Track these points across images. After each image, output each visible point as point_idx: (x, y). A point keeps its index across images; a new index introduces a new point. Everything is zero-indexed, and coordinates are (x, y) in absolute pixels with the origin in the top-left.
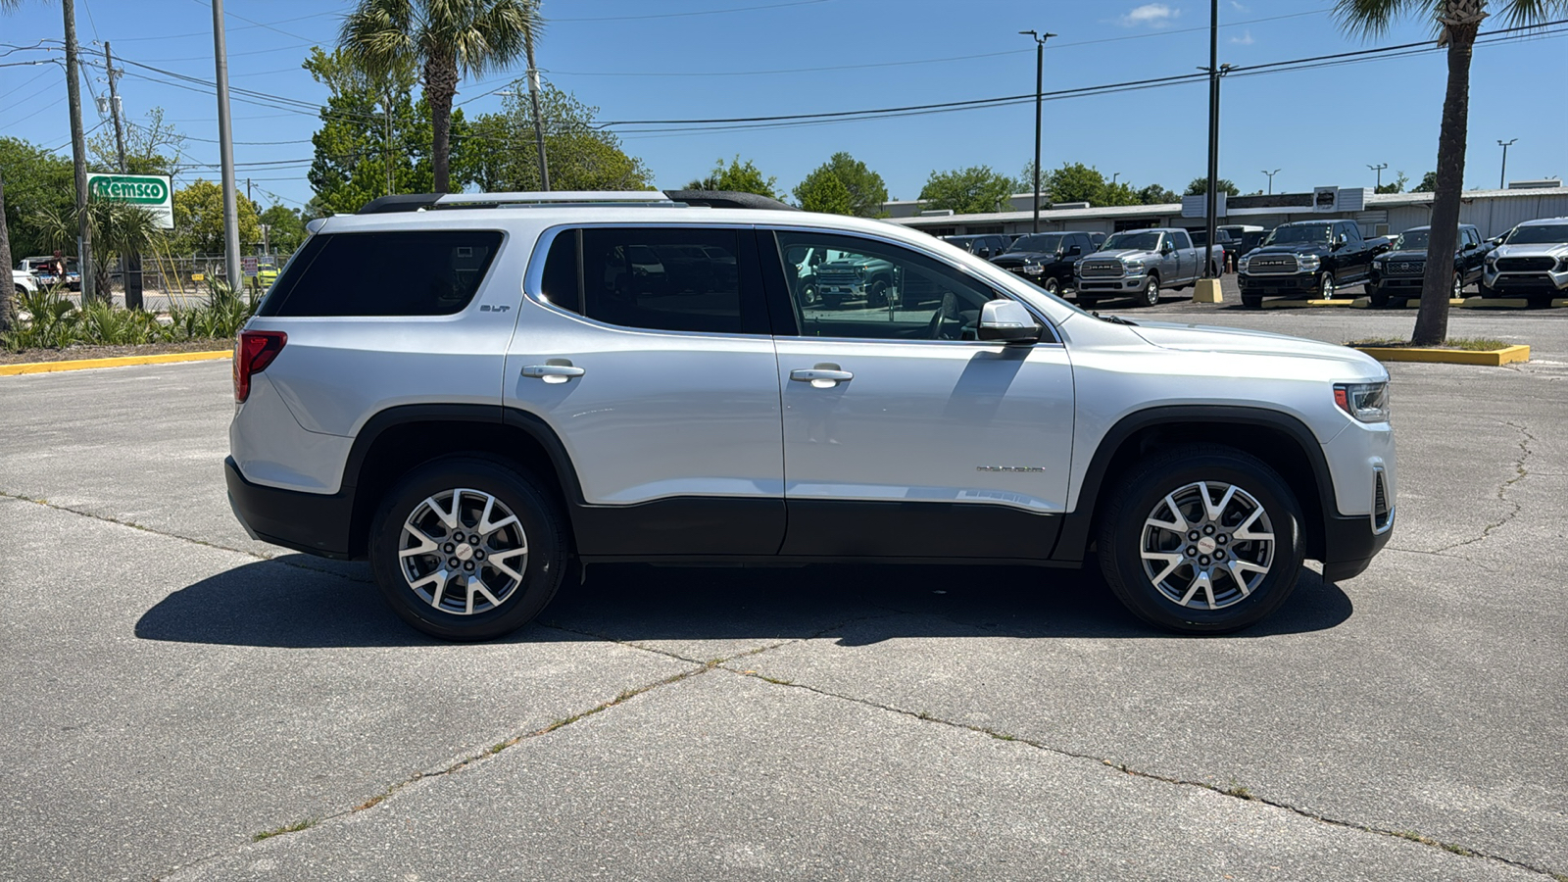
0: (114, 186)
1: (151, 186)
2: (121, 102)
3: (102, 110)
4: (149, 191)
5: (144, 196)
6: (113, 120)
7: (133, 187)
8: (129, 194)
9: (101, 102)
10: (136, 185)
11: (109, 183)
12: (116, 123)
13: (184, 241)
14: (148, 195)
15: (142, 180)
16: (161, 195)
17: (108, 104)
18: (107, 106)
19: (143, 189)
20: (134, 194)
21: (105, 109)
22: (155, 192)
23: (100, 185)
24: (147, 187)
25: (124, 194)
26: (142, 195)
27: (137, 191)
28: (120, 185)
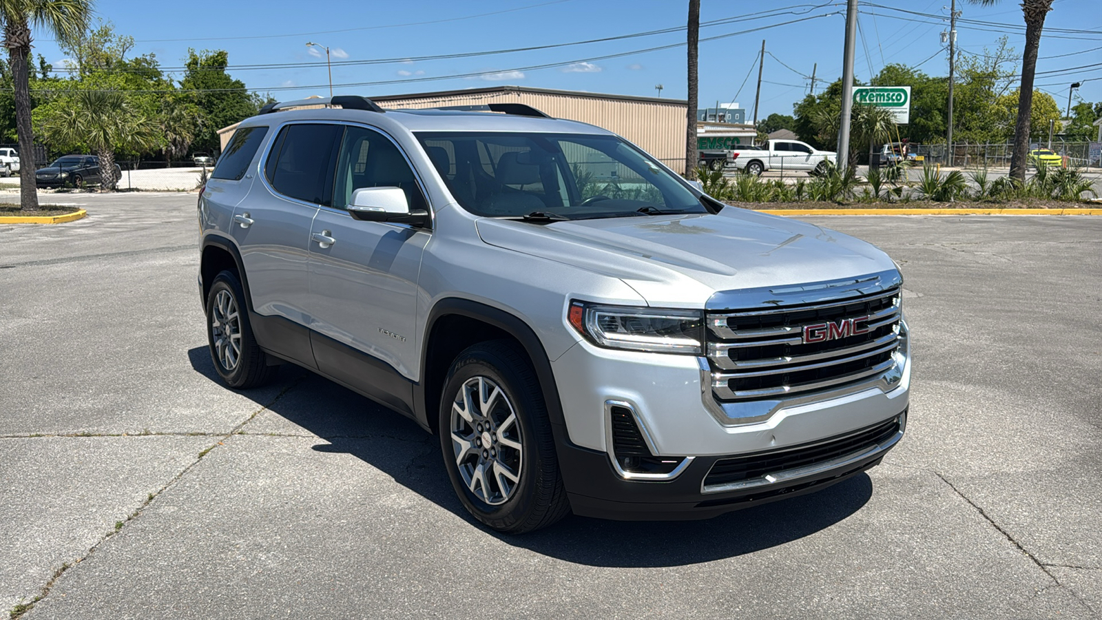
0: (871, 94)
1: (896, 94)
2: (956, 35)
3: (943, 41)
4: (894, 98)
5: (890, 101)
6: (949, 48)
7: (884, 94)
8: (880, 100)
9: (944, 35)
10: (886, 94)
11: (867, 93)
12: (951, 50)
13: (997, 133)
14: (893, 100)
15: (892, 90)
16: (902, 100)
17: (948, 36)
18: (947, 38)
19: (890, 96)
20: (884, 100)
21: (945, 40)
22: (899, 98)
23: (861, 94)
24: (894, 95)
25: (877, 100)
26: (888, 100)
27: (886, 98)
28: (875, 94)
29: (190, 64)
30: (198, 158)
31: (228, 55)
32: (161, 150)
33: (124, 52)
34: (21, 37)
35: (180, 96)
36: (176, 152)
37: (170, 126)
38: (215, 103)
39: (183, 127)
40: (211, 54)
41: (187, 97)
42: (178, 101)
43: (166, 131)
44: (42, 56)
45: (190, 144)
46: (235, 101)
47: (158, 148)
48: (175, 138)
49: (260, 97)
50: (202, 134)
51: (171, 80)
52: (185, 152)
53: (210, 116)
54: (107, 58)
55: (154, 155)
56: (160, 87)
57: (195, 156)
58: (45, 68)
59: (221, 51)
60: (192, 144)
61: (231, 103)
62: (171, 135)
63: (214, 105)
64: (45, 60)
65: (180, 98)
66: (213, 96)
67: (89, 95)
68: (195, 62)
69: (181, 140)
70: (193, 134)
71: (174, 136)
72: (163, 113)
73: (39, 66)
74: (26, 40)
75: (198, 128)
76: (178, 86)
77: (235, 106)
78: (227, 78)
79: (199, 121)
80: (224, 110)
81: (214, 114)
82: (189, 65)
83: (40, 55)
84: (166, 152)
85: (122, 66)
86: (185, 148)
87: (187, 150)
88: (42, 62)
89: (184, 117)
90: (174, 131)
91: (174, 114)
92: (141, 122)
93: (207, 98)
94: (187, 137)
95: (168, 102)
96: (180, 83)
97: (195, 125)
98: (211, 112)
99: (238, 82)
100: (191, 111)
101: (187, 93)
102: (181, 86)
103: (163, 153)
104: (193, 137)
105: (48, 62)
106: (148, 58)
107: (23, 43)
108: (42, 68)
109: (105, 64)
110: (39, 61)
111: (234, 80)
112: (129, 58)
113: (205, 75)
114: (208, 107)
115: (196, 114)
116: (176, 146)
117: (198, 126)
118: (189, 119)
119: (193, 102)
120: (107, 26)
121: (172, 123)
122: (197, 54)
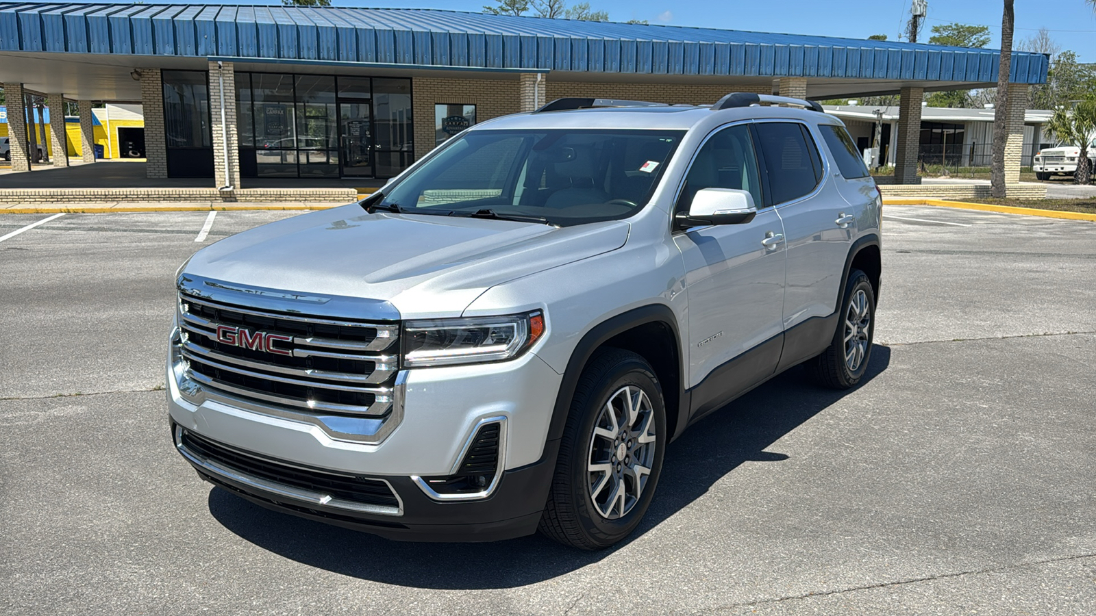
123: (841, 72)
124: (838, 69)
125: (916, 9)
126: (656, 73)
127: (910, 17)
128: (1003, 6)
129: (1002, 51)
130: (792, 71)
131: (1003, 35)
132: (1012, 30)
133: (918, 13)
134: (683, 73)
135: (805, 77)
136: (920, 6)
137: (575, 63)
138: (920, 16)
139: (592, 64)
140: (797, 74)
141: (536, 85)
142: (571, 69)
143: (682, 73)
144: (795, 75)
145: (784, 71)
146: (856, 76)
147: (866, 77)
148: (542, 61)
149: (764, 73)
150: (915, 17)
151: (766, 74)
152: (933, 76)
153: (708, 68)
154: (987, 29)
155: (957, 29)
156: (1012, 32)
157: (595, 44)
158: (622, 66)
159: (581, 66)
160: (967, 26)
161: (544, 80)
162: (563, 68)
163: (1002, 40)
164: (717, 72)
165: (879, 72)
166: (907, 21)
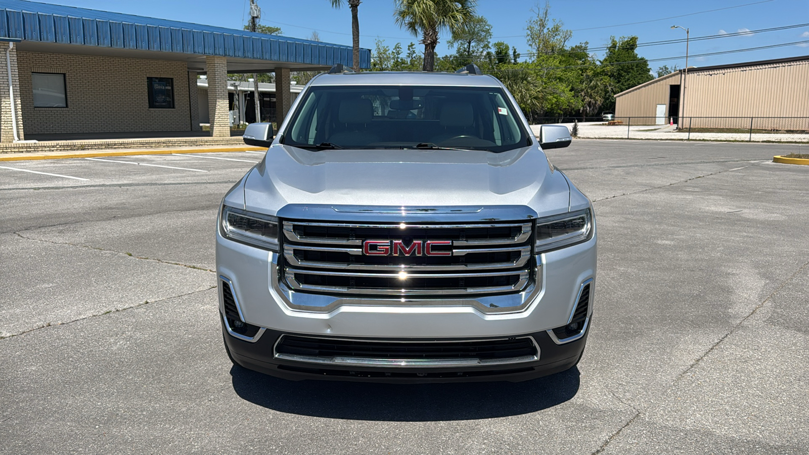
29: (611, 47)
30: (606, 115)
31: (638, 39)
32: (579, 110)
33: (565, 42)
34: (431, 37)
35: (598, 71)
36: (590, 111)
37: (588, 92)
38: (623, 75)
39: (597, 92)
40: (626, 40)
41: (603, 71)
42: (596, 75)
43: (585, 96)
44: (515, 48)
45: (601, 105)
46: (638, 73)
47: (577, 108)
48: (590, 101)
49: (669, 70)
50: (611, 98)
51: (594, 60)
52: (596, 111)
53: (618, 85)
54: (553, 47)
55: (574, 113)
56: (585, 65)
57: (604, 114)
58: (516, 56)
59: (633, 36)
60: (602, 105)
61: (635, 75)
62: (588, 99)
63: (622, 76)
64: (517, 50)
65: (598, 73)
66: (622, 70)
67: (508, 73)
68: (614, 46)
69: (594, 102)
70: (603, 98)
71: (590, 100)
72: (584, 83)
73: (512, 54)
74: (434, 38)
75: (608, 94)
76: (598, 63)
77: (637, 77)
78: (635, 56)
79: (610, 89)
80: (628, 79)
81: (621, 83)
82: (609, 48)
83: (513, 47)
84: (583, 111)
85: (562, 52)
86: (596, 108)
87: (598, 109)
88: (515, 52)
89: (598, 86)
90: (591, 96)
91: (592, 84)
92: (539, 90)
93: (618, 72)
94: (599, 100)
95: (589, 76)
96: (600, 61)
97: (607, 92)
98: (619, 82)
99: (642, 59)
100: (604, 82)
101: (604, 68)
102: (600, 64)
103: (581, 112)
104: (603, 100)
105: (518, 52)
106: (583, 45)
107: (432, 41)
108: (514, 55)
109: (551, 51)
110: (513, 51)
111: (640, 58)
112: (568, 46)
113: (619, 55)
114: (618, 78)
115: (607, 84)
116: (590, 107)
117: (608, 92)
118: (602, 87)
119: (607, 75)
120: (558, 24)
121: (589, 91)
122: (617, 40)
123: (250, 55)
124: (248, 52)
125: (254, 13)
126: (114, 47)
127: (250, 18)
128: (352, 16)
129: (353, 47)
130: (217, 52)
131: (353, 35)
132: (358, 32)
133: (255, 15)
134: (137, 48)
135: (226, 57)
136: (256, 10)
137: (44, 35)
138: (256, 17)
139: (59, 37)
140: (221, 54)
141: (8, 52)
142: (41, 40)
143: (135, 48)
144: (219, 55)
145: (211, 51)
146: (260, 58)
147: (266, 59)
148: (12, 31)
149: (197, 52)
150: (253, 18)
151: (199, 53)
152: (300, 60)
153: (155, 45)
154: (280, 29)
155: (260, 28)
156: (359, 34)
157: (60, 20)
158: (86, 40)
159: (49, 37)
160: (267, 27)
161: (15, 48)
162: (33, 39)
163: (353, 38)
164: (163, 49)
165: (274, 56)
166: (247, 21)
